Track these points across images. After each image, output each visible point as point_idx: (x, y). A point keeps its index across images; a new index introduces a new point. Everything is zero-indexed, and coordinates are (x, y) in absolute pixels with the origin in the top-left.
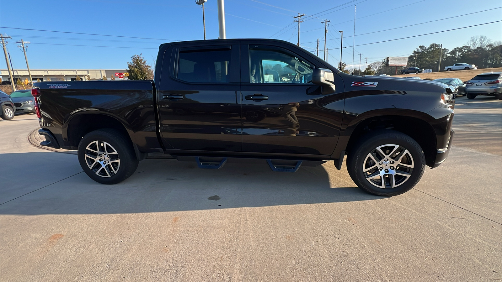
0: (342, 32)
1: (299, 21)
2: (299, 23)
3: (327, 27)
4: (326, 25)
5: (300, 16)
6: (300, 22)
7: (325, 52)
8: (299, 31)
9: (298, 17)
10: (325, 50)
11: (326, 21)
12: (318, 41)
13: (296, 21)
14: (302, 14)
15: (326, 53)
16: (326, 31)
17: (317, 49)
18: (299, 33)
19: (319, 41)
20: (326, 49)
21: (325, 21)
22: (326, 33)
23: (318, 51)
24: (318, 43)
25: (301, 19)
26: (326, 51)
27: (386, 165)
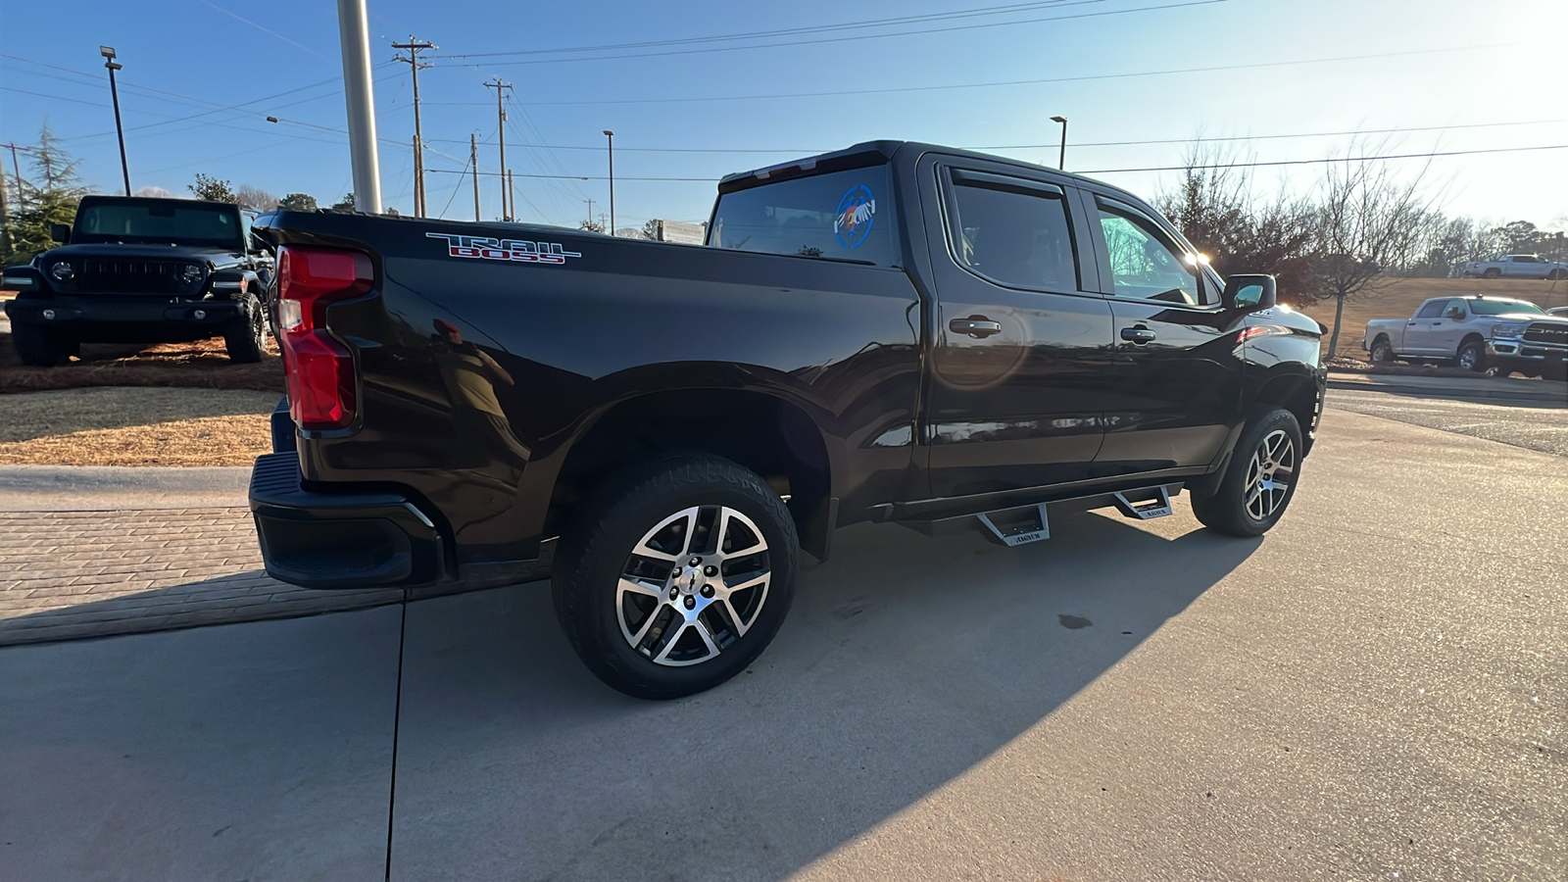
1: (413, 62)
2: (414, 68)
3: (505, 104)
4: (500, 98)
5: (417, 47)
6: (417, 67)
7: (503, 180)
8: (416, 96)
9: (410, 49)
10: (503, 175)
11: (499, 83)
12: (473, 140)
13: (404, 60)
14: (420, 42)
15: (507, 183)
16: (500, 114)
17: (471, 163)
18: (416, 101)
19: (476, 141)
20: (506, 172)
21: (496, 83)
22: (504, 122)
23: (475, 173)
24: (473, 147)
25: (421, 58)
26: (506, 178)
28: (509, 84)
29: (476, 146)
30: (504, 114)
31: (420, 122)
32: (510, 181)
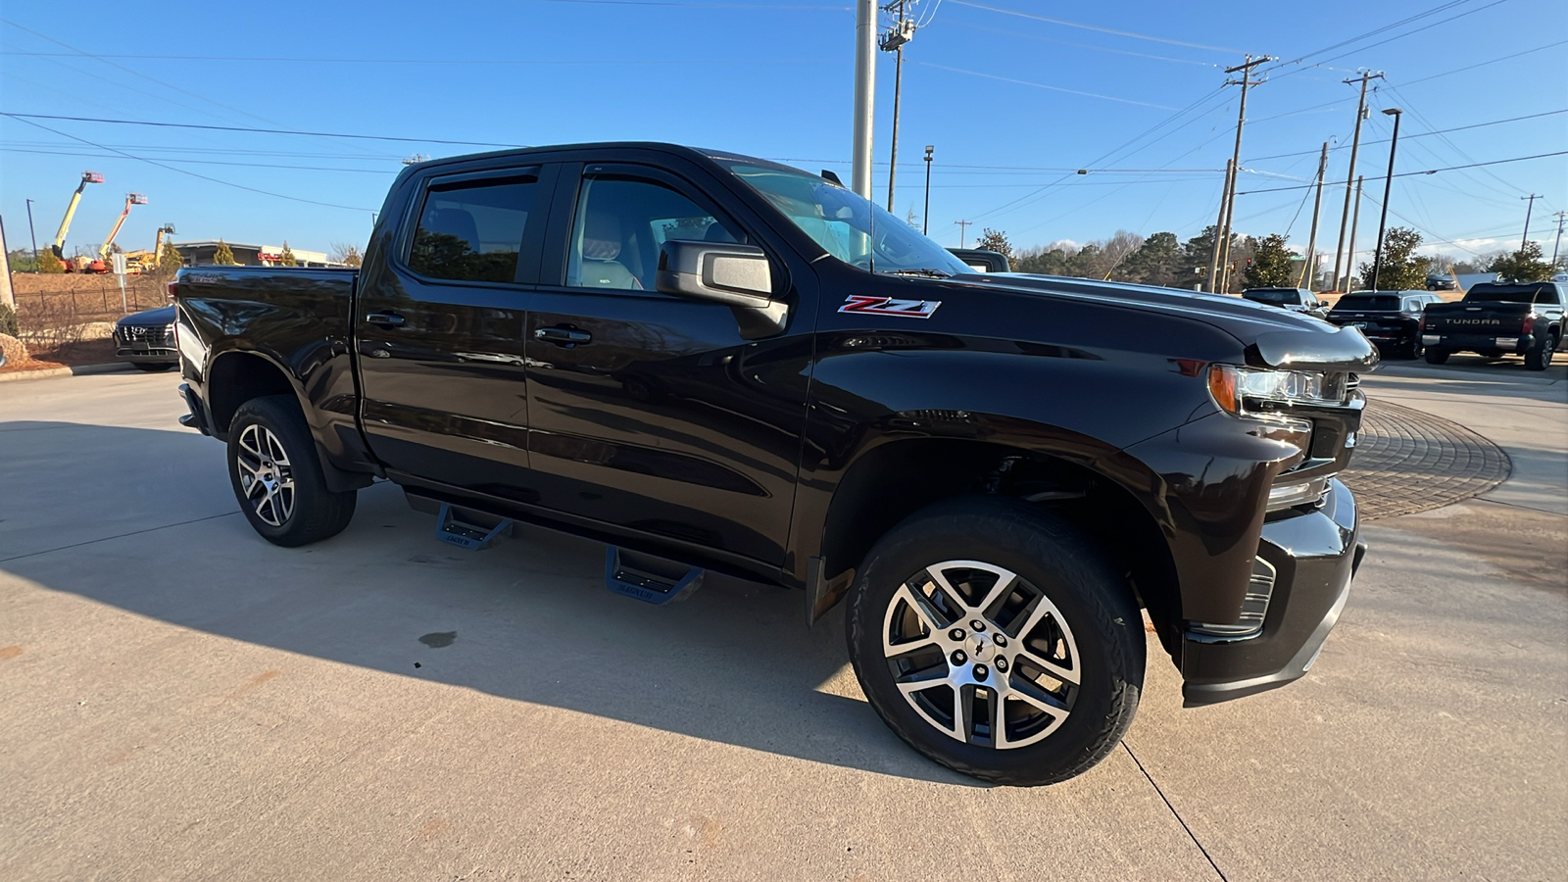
0: (1397, 113)
1: (1244, 83)
2: (1244, 89)
3: (1368, 99)
4: (1364, 92)
5: (1253, 64)
6: (1248, 86)
7: (1349, 190)
8: (1241, 117)
9: (1244, 70)
10: (1350, 182)
11: (1366, 75)
12: (1324, 149)
13: (1234, 83)
14: (1258, 58)
15: (1353, 194)
16: (1360, 112)
17: (1317, 179)
18: (1240, 122)
19: (1328, 149)
20: (1355, 177)
21: (1362, 76)
22: (1362, 120)
23: (1320, 186)
24: (1323, 158)
25: (1254, 75)
26: (1354, 186)
27: (979, 649)
28: (1379, 72)
29: (1327, 155)
30: (1366, 111)
31: (1240, 144)
32: (1359, 189)
